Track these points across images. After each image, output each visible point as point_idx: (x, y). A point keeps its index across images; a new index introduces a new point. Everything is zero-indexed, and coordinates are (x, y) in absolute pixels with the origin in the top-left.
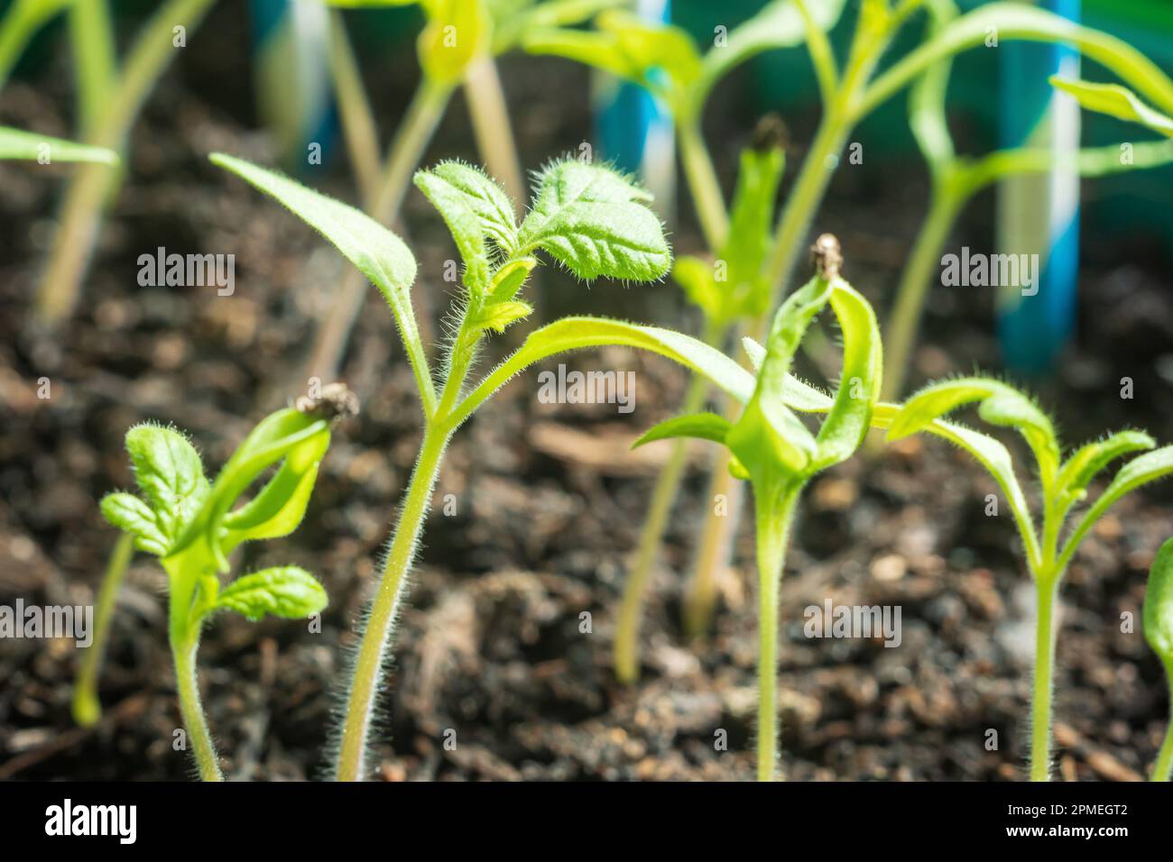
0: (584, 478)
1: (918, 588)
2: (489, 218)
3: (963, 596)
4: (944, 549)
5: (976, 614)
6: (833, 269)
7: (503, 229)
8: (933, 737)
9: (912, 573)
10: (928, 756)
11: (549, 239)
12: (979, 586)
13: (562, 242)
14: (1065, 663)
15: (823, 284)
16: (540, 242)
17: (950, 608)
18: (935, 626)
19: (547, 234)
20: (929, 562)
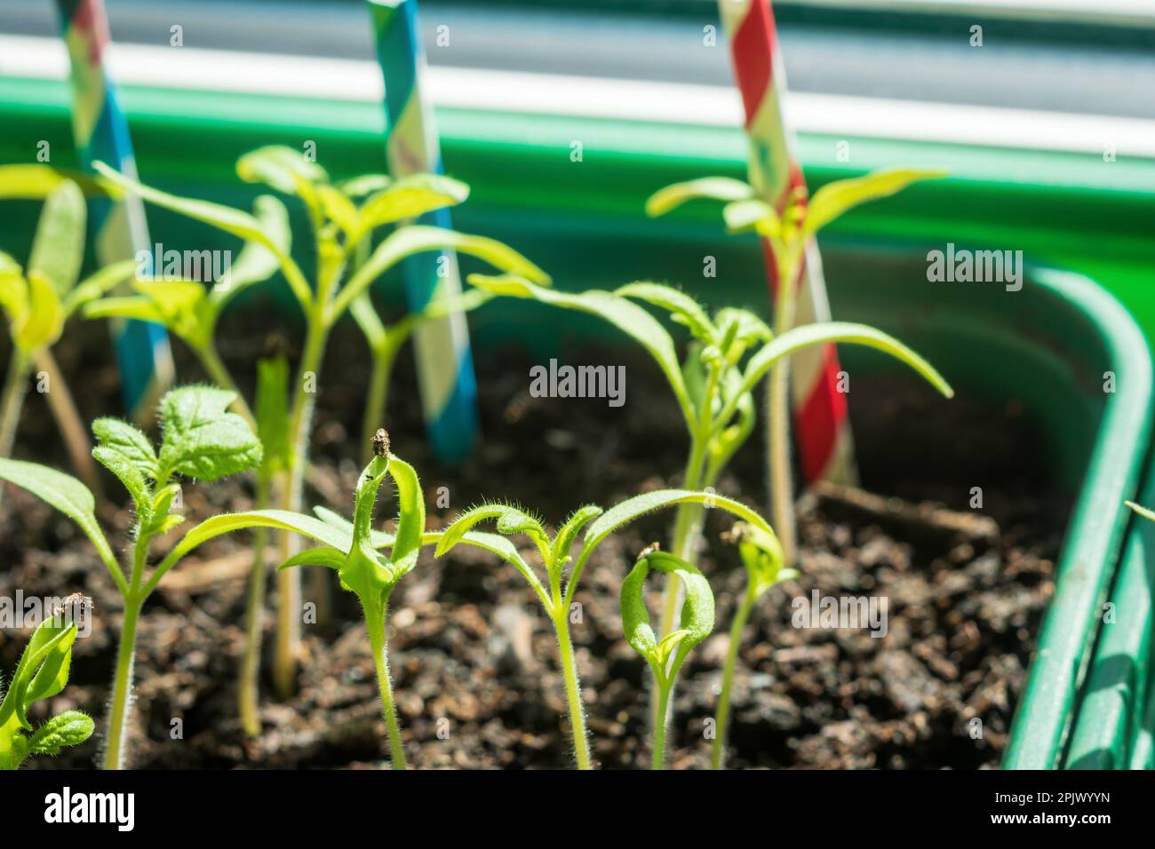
0: (178, 599)
1: (429, 627)
2: (138, 459)
3: (461, 627)
4: (438, 597)
5: (473, 637)
6: (386, 448)
7: (148, 464)
8: (471, 727)
9: (420, 618)
10: (471, 741)
11: (181, 464)
12: (468, 616)
13: (190, 464)
14: (540, 658)
15: (383, 460)
16: (174, 469)
17: (454, 636)
18: (448, 651)
19: (178, 461)
20: (431, 608)
